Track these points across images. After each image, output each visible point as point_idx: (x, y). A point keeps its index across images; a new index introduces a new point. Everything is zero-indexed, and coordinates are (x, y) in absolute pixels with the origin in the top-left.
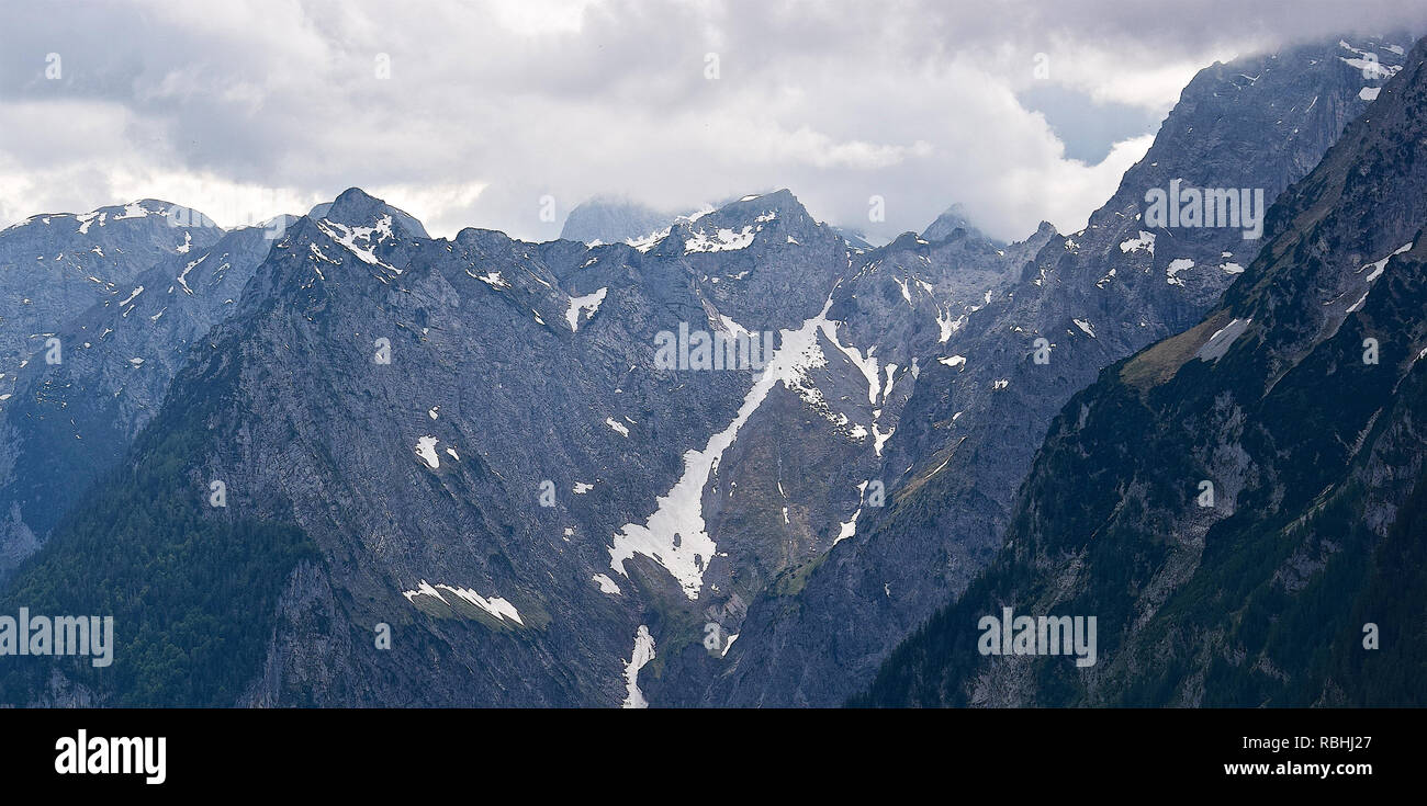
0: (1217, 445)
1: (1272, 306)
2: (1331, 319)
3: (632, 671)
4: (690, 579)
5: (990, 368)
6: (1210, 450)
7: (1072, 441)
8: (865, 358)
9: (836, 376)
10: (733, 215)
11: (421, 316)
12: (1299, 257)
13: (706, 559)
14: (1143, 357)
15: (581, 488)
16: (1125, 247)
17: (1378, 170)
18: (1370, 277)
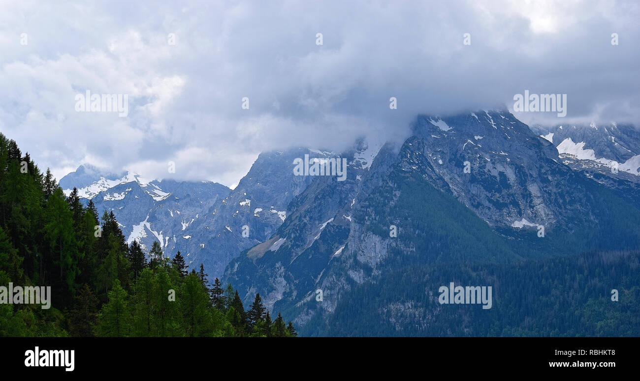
0: (276, 277)
1: (292, 236)
2: (310, 241)
5: (199, 240)
6: (274, 279)
7: (233, 274)
8: (159, 234)
9: (149, 240)
10: (118, 189)
12: (300, 220)
14: (254, 249)
16: (241, 204)
17: (323, 197)
18: (321, 229)
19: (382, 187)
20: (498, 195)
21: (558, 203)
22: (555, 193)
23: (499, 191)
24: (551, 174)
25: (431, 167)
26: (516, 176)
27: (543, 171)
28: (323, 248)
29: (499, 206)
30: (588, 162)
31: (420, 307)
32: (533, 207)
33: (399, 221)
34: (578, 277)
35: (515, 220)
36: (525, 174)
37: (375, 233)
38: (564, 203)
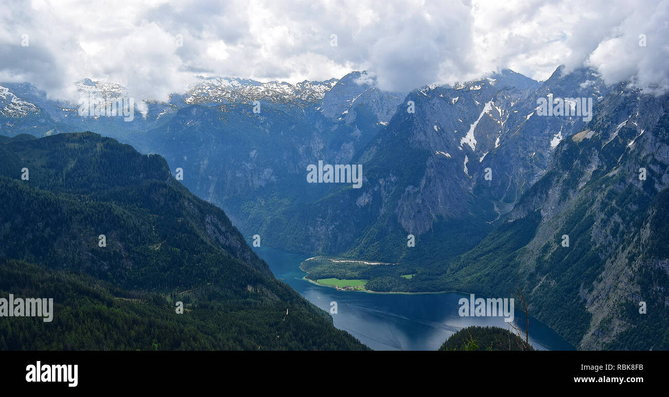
2: (612, 136)
3: (465, 163)
4: (473, 147)
6: (591, 156)
8: (499, 108)
9: (494, 111)
10: (477, 83)
11: (434, 105)
13: (475, 144)
14: (575, 136)
15: (456, 132)
18: (617, 128)
28: (621, 141)
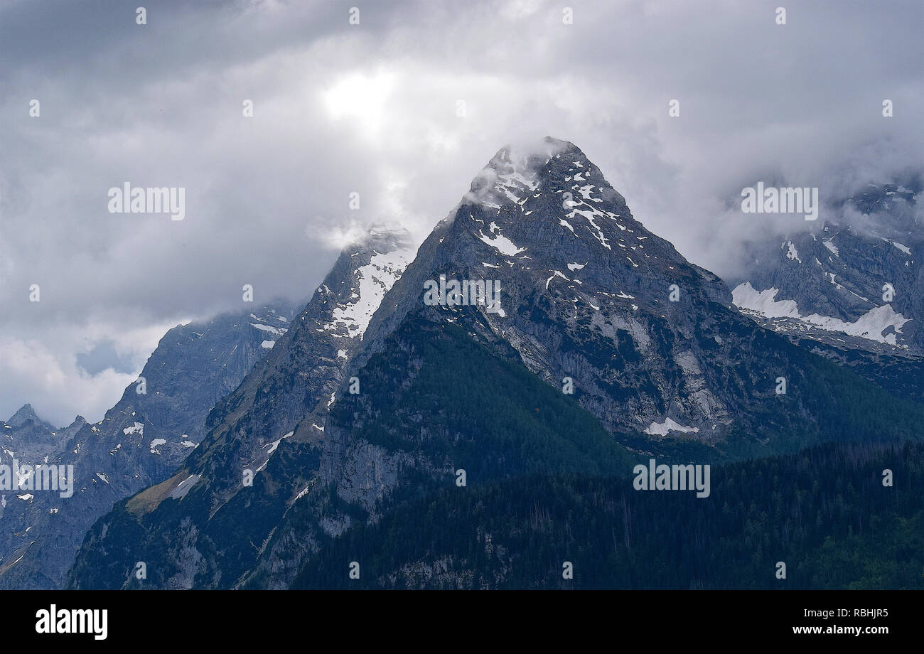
0: (182, 547)
1: (213, 468)
2: (247, 475)
5: (47, 501)
6: (178, 550)
7: (98, 545)
12: (228, 439)
14: (139, 496)
16: (126, 431)
17: (274, 390)
18: (269, 451)
19: (385, 353)
20: (616, 373)
21: (736, 387)
22: (729, 368)
23: (619, 365)
24: (720, 332)
25: (485, 322)
26: (652, 338)
27: (704, 326)
28: (272, 487)
29: (620, 394)
30: (786, 321)
31: (466, 568)
32: (686, 396)
33: (421, 417)
34: (799, 496)
35: (652, 421)
36: (669, 335)
37: (372, 441)
38: (748, 387)
